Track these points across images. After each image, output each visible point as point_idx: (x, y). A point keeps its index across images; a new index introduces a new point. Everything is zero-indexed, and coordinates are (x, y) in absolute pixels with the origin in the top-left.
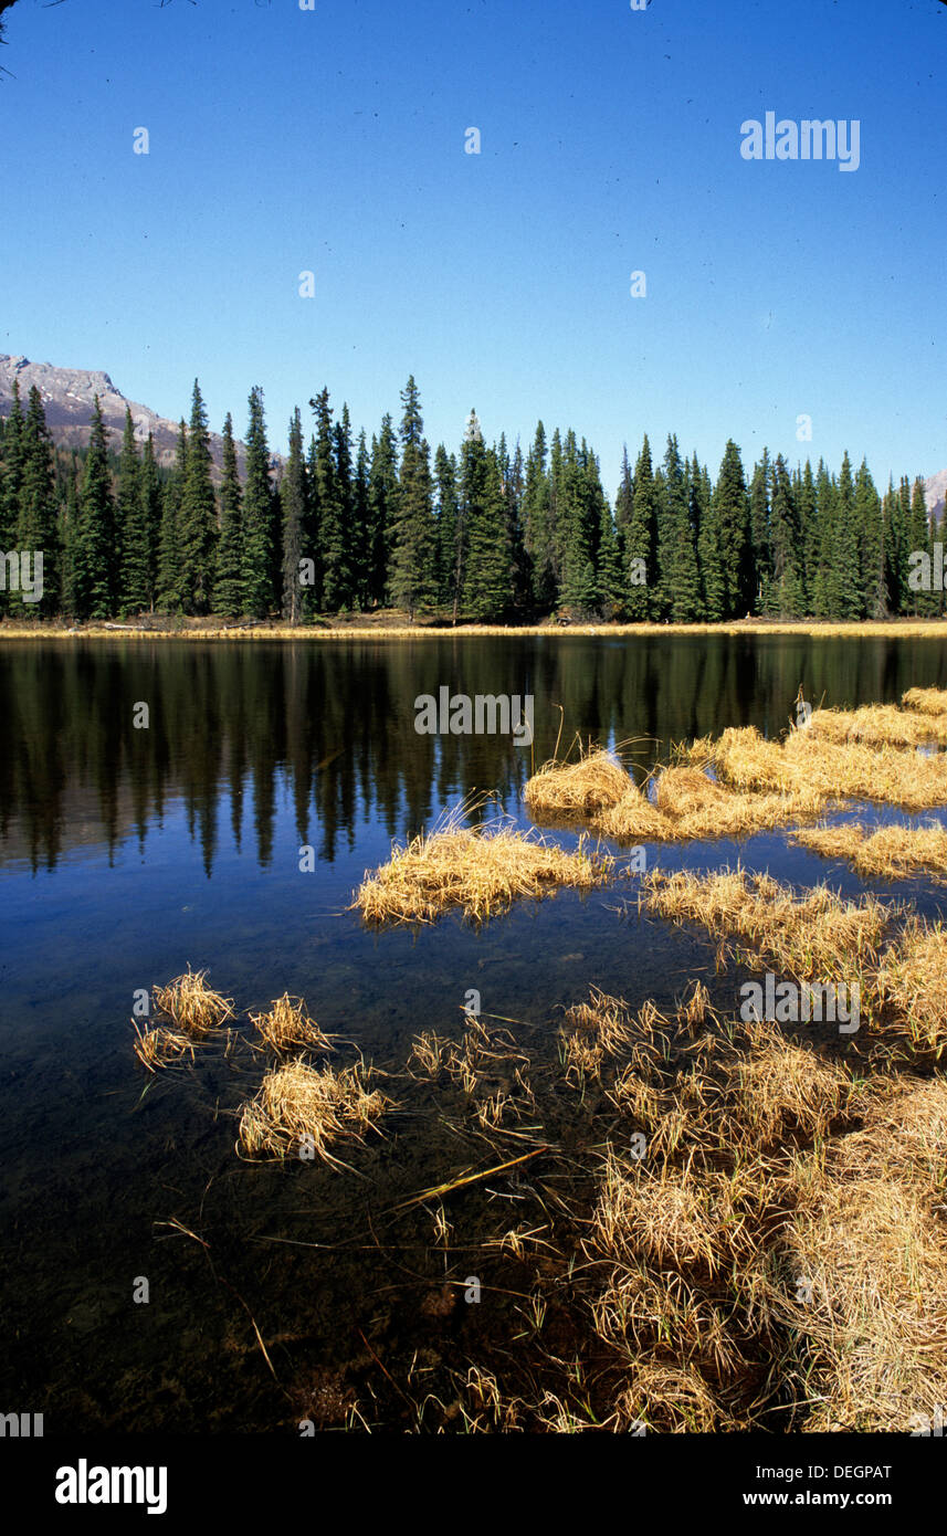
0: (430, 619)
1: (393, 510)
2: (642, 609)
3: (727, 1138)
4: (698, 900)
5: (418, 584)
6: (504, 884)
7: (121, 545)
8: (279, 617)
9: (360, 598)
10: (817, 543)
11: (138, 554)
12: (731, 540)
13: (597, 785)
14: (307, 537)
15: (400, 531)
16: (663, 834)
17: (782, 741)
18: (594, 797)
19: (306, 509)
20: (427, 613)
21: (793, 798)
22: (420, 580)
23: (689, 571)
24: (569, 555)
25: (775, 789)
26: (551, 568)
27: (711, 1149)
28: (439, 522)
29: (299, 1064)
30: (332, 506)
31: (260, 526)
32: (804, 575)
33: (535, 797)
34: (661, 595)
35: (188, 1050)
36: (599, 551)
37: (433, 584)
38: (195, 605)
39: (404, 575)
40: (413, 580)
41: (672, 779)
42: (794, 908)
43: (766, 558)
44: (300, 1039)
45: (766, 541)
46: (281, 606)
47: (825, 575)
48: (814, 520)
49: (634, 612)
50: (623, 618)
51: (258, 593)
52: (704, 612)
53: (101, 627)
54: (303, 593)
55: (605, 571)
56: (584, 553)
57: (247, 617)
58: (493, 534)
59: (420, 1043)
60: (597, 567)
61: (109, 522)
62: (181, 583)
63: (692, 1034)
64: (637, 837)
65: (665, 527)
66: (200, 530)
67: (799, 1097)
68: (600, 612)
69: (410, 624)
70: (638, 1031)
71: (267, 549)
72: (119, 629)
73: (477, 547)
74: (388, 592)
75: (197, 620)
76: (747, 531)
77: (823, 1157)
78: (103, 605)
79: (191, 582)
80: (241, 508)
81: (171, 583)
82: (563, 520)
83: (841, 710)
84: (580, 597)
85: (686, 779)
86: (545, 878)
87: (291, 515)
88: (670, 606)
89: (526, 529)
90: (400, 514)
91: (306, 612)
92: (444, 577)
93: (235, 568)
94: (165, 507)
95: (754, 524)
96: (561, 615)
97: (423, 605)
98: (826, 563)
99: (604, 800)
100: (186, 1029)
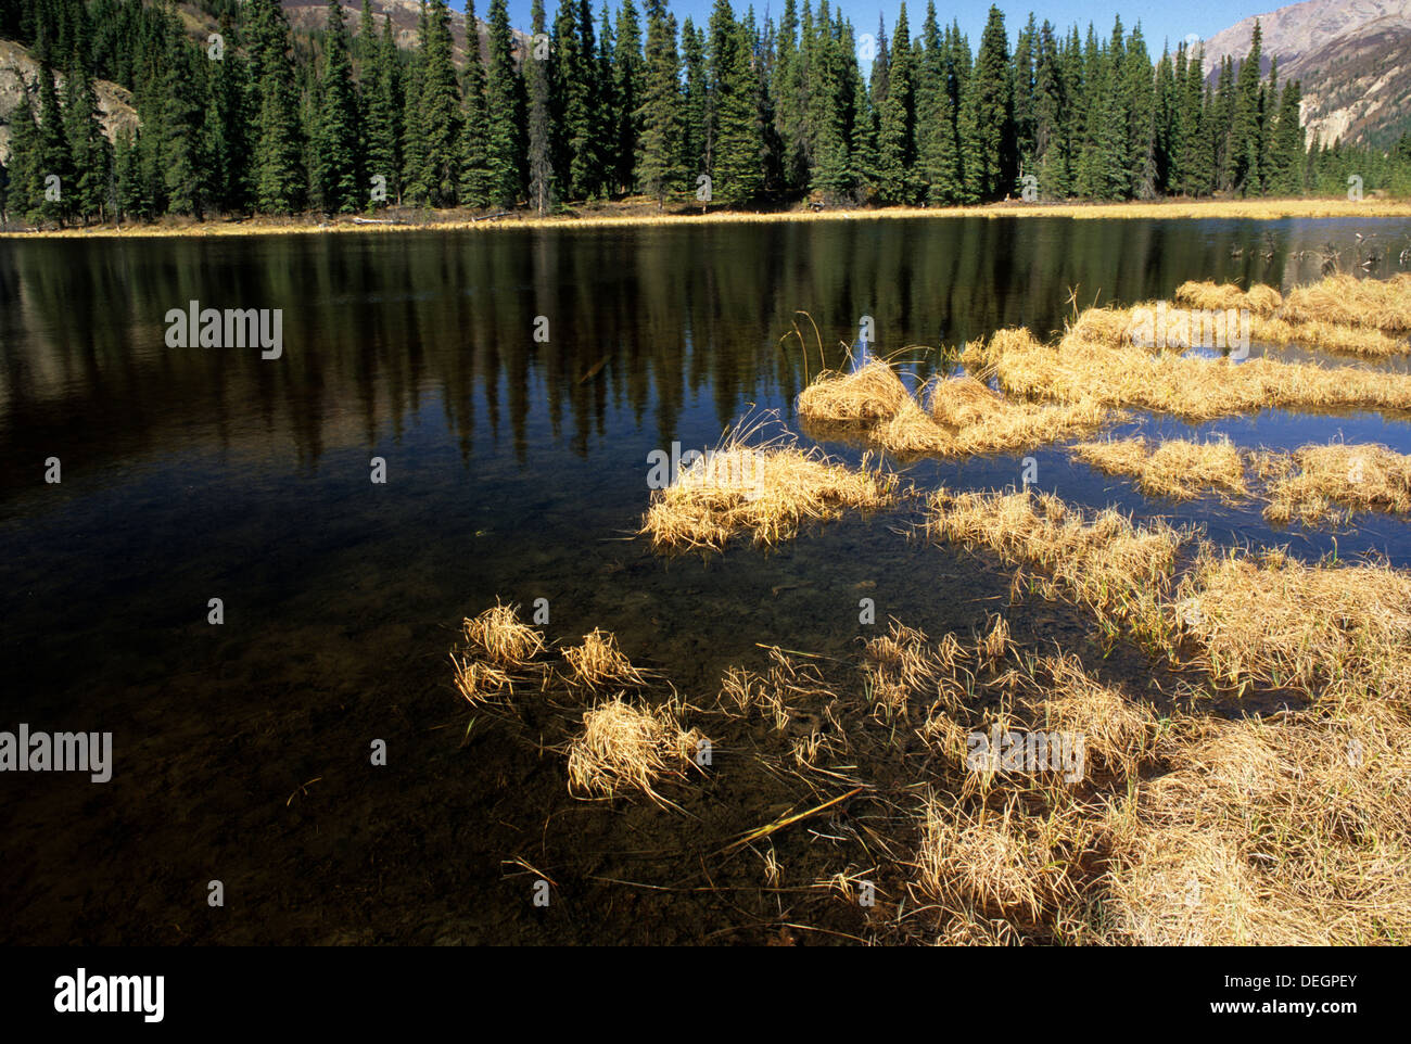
0: (680, 207)
1: (638, 90)
2: (897, 192)
3: (1038, 779)
4: (986, 522)
5: (667, 170)
6: (791, 505)
7: (365, 136)
8: (527, 207)
9: (608, 185)
10: (1083, 118)
11: (383, 144)
12: (992, 117)
13: (872, 396)
14: (553, 122)
15: (647, 113)
16: (944, 450)
17: (1057, 343)
18: (870, 408)
19: (551, 93)
20: (676, 200)
21: (1073, 408)
22: (669, 165)
23: (946, 151)
24: (822, 136)
25: (1052, 398)
26: (802, 151)
27: (1023, 790)
28: (688, 103)
29: (618, 702)
30: (577, 88)
31: (505, 111)
32: (1068, 152)
33: (810, 408)
34: (917, 177)
35: (506, 684)
36: (854, 131)
37: (682, 169)
38: (441, 196)
39: (654, 161)
40: (662, 165)
41: (949, 390)
42: (1085, 533)
43: (1028, 136)
44: (610, 673)
45: (1028, 116)
46: (528, 195)
47: (1091, 152)
48: (1080, 92)
49: (889, 195)
50: (876, 202)
51: (505, 182)
52: (962, 195)
53: (350, 222)
54: (550, 182)
55: (860, 152)
56: (838, 133)
57: (494, 208)
58: (743, 114)
59: (728, 677)
60: (851, 149)
61: (352, 109)
62: (427, 175)
63: (993, 668)
64: (916, 452)
65: (922, 104)
66: (443, 117)
67: (1107, 737)
68: (853, 195)
69: (659, 213)
70: (939, 664)
71: (512, 136)
72: (367, 224)
73: (727, 129)
74: (635, 179)
75: (445, 212)
76: (1009, 107)
77: (1135, 800)
78: (351, 199)
79: (437, 172)
80: (485, 93)
81: (418, 174)
82: (815, 98)
83: (1115, 308)
84: (833, 181)
85: (964, 389)
86: (831, 498)
87: (537, 98)
88: (926, 188)
89: (777, 108)
90: (647, 95)
91: (554, 202)
92: (693, 161)
93: (481, 156)
94: (408, 93)
95: (1017, 98)
96: (813, 198)
97: (672, 192)
98: (1091, 139)
99: (880, 411)
100: (501, 662)
